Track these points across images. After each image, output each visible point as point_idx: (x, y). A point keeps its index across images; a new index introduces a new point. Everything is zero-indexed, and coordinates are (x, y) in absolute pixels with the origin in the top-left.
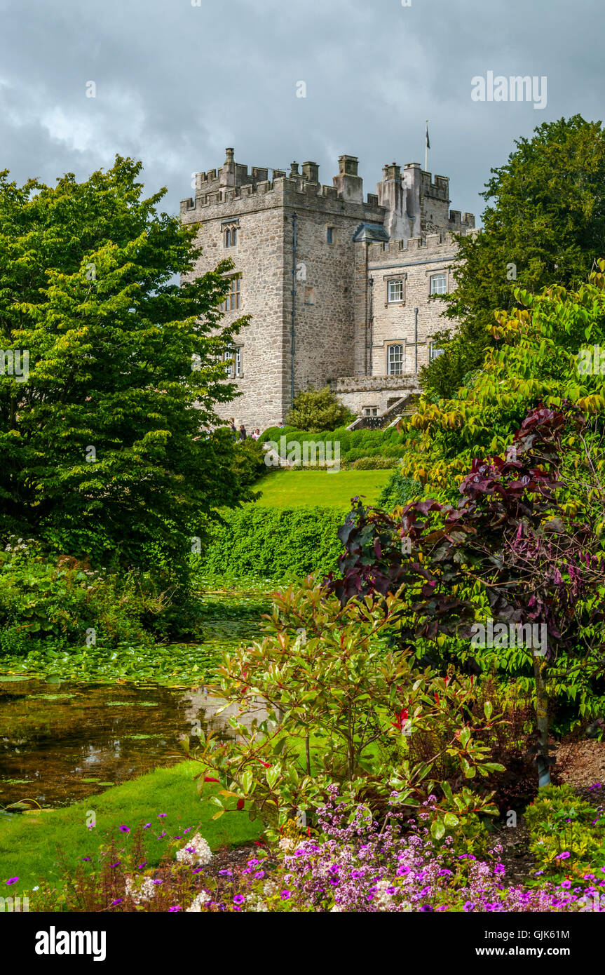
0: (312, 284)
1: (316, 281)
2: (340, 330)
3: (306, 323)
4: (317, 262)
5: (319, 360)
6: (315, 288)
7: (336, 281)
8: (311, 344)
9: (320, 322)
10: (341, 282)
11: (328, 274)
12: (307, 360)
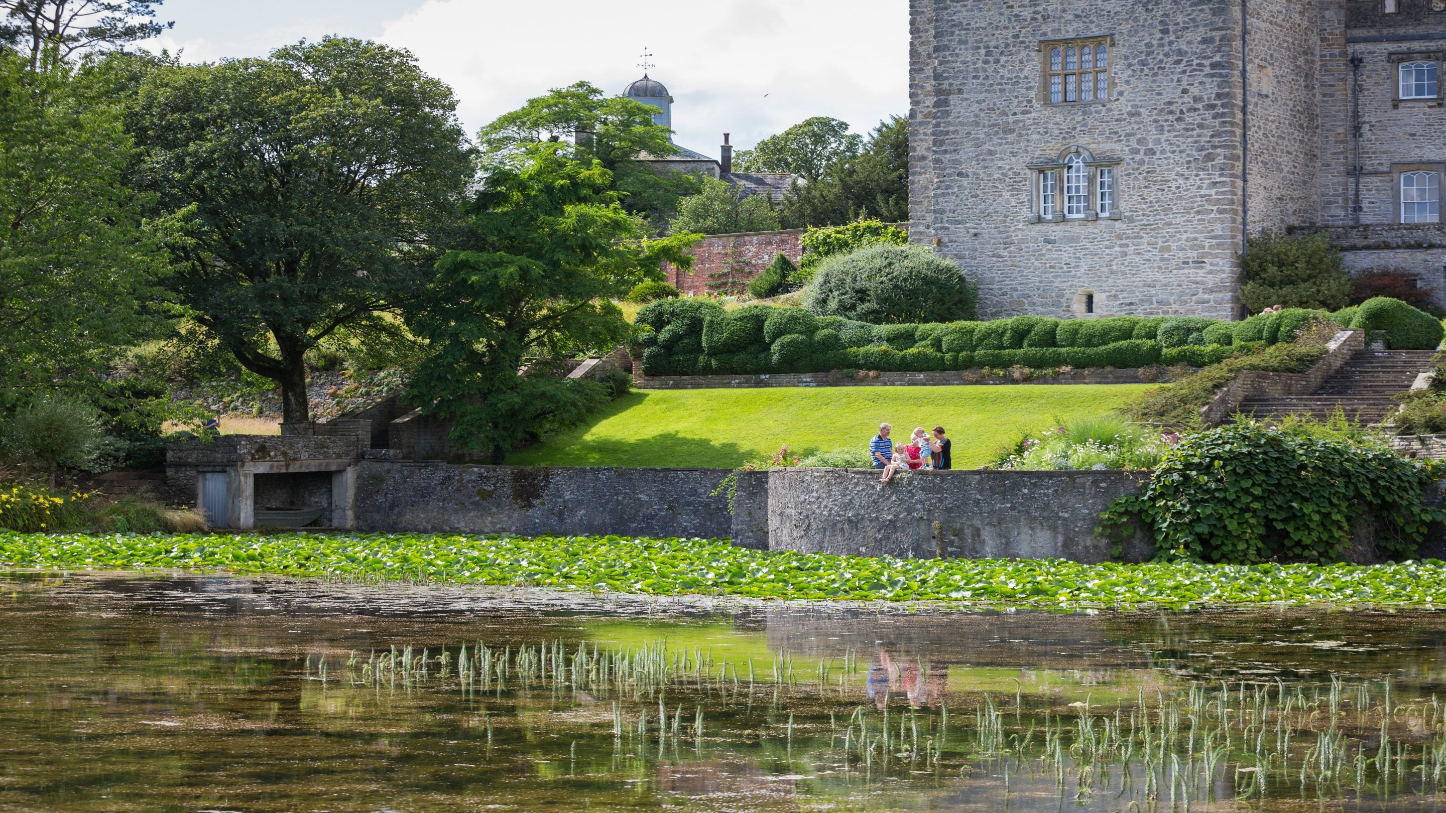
0: (1266, 60)
1: (1272, 56)
2: (1301, 142)
3: (1259, 127)
4: (1271, 23)
5: (1277, 193)
6: (1270, 68)
7: (1295, 58)
8: (1266, 163)
9: (1277, 128)
10: (1301, 61)
11: (1285, 45)
12: (1262, 191)
